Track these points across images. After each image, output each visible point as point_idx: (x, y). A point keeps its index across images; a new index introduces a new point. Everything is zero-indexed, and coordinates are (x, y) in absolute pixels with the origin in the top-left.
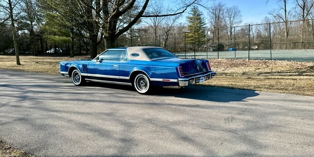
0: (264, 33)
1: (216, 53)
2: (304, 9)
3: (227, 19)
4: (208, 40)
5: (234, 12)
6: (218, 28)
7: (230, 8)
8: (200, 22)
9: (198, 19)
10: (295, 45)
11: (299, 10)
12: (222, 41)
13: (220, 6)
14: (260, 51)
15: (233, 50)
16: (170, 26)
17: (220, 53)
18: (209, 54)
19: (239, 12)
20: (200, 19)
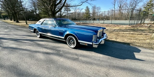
0: (107, 15)
1: (93, 21)
2: (120, 8)
3: (97, 10)
4: (91, 17)
5: (99, 8)
6: (94, 13)
7: (98, 7)
8: (89, 11)
9: (88, 10)
10: (116, 19)
11: (119, 8)
12: (95, 17)
13: (95, 6)
14: (106, 21)
15: (98, 20)
16: (80, 12)
17: (94, 21)
18: (91, 21)
19: (101, 8)
20: (89, 10)
